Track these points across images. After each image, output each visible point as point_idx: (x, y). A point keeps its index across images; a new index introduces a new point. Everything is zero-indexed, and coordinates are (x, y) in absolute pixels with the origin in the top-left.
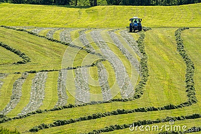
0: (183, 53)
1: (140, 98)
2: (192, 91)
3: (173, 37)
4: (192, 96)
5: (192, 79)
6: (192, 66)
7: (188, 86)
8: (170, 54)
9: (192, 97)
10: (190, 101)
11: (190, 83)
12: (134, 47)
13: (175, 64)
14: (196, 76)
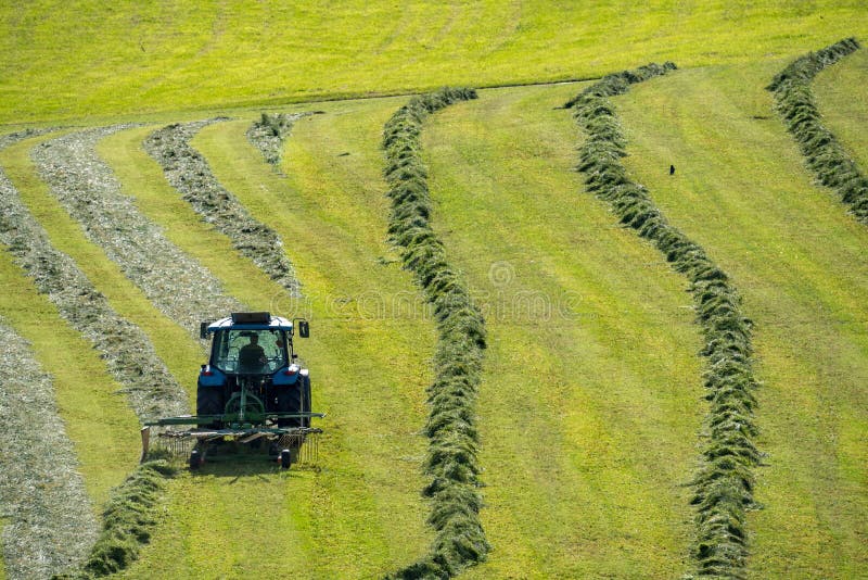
0: (421, 251)
1: (133, 570)
2: (460, 489)
3: (367, 158)
4: (458, 518)
5: (464, 417)
6: (472, 333)
7: (437, 459)
8: (347, 265)
9: (459, 528)
10: (445, 552)
11: (453, 441)
12: (118, 240)
13: (371, 328)
14: (490, 393)
